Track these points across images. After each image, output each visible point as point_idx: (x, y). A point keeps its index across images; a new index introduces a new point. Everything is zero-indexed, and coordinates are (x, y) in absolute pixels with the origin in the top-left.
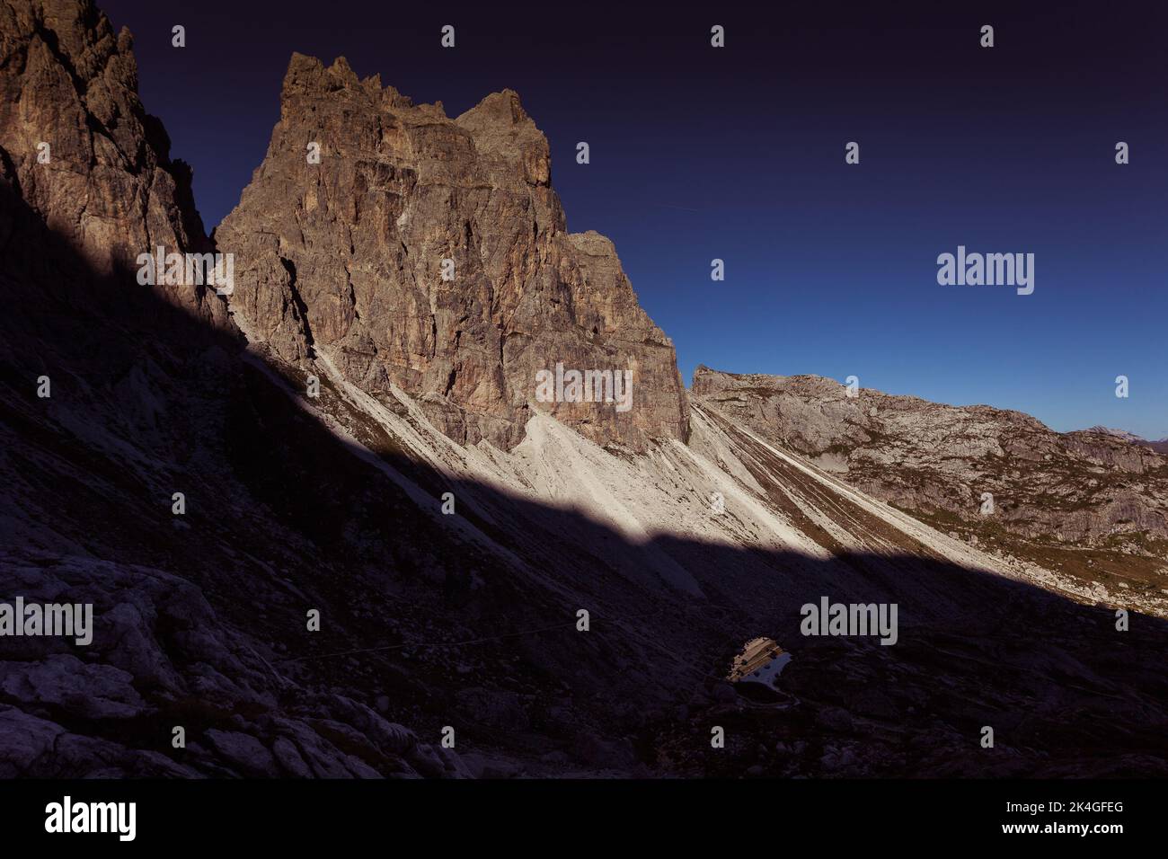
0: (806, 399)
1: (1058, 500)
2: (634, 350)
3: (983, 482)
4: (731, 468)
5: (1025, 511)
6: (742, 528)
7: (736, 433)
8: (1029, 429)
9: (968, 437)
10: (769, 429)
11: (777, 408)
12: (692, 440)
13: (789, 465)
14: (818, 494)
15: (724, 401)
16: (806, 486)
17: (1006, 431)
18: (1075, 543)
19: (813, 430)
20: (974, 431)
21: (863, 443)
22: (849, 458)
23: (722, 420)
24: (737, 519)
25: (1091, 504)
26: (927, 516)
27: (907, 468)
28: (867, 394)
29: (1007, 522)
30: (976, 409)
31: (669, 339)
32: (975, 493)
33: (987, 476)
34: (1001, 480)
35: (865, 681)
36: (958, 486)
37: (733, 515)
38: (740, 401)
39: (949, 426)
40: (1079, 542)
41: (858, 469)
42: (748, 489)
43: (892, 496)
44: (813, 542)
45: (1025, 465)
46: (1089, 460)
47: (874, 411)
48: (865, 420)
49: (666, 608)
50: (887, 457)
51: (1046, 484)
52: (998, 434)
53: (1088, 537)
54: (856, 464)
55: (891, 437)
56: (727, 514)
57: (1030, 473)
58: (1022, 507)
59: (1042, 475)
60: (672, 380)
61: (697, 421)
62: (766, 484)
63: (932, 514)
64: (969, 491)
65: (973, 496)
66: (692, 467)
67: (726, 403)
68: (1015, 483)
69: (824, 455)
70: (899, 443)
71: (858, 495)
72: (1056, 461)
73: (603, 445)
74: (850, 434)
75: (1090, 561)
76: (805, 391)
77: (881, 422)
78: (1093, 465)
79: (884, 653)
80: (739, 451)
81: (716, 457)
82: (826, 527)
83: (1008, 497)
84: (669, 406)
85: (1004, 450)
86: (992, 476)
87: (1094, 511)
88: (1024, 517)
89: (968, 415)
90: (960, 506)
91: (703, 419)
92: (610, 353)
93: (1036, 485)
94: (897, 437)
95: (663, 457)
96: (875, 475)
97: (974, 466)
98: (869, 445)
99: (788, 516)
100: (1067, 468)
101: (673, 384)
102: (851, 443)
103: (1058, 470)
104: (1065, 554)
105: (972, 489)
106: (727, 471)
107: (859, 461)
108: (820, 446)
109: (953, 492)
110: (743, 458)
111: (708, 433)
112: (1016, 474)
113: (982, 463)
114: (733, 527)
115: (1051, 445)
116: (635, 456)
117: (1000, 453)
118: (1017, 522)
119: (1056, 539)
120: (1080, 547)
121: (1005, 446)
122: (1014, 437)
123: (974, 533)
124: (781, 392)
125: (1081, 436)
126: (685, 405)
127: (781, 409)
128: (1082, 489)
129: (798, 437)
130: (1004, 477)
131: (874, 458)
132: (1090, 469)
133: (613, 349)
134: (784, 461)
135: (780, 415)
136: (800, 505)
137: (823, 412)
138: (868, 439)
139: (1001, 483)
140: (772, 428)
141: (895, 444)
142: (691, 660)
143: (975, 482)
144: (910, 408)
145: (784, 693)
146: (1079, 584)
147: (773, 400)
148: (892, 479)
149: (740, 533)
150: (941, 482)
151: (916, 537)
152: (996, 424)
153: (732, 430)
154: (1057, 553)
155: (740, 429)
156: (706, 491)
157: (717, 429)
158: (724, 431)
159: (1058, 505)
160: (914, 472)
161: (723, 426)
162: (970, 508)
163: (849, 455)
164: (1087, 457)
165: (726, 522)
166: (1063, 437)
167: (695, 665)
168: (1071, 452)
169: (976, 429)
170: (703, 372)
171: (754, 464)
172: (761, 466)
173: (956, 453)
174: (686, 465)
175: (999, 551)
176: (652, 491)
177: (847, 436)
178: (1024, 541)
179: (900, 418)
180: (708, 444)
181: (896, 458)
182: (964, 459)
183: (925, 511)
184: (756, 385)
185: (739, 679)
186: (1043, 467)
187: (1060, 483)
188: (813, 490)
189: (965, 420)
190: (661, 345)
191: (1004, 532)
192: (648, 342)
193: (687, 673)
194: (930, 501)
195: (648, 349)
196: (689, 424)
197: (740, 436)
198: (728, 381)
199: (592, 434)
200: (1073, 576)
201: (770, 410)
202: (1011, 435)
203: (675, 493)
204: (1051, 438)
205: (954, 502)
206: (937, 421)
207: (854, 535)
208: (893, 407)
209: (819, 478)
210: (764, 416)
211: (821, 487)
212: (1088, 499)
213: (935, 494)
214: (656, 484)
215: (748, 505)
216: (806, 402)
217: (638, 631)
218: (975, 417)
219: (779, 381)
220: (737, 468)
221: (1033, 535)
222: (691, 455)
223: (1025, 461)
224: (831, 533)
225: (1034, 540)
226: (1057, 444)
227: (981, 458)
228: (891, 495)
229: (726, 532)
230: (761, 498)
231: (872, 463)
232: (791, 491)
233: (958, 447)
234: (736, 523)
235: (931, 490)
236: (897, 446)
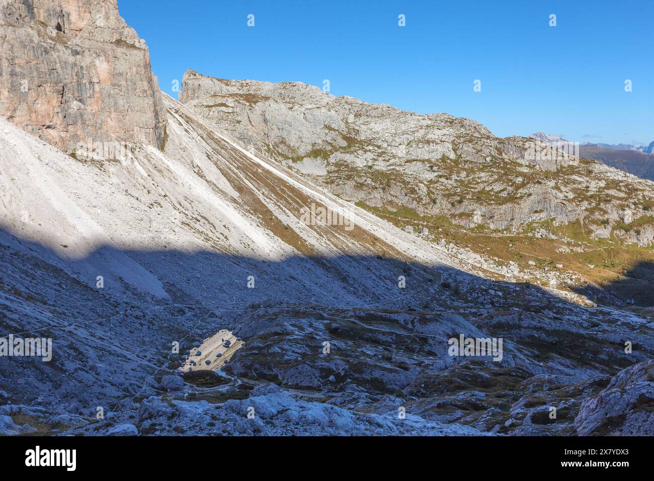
0: (291, 105)
1: (493, 195)
2: (104, 51)
3: (438, 181)
4: (206, 173)
5: (466, 206)
6: (213, 231)
7: (213, 139)
8: (477, 135)
9: (428, 142)
10: (255, 135)
11: (263, 114)
12: (169, 146)
13: (263, 169)
14: (289, 196)
15: (211, 106)
16: (278, 189)
17: (459, 137)
18: (502, 231)
19: (296, 136)
20: (433, 136)
21: (340, 148)
22: (328, 162)
23: (200, 126)
24: (209, 223)
25: (516, 198)
26: (391, 213)
27: (376, 170)
28: (346, 102)
29: (453, 216)
30: (437, 116)
31: (143, 41)
32: (431, 192)
33: (440, 177)
34: (451, 179)
35: (300, 359)
36: (417, 186)
37: (204, 218)
38: (227, 106)
39: (413, 132)
40: (505, 230)
41: (334, 171)
42: (223, 193)
43: (363, 196)
44: (280, 240)
45: (470, 166)
46: (518, 161)
47: (351, 119)
48: (343, 126)
49: (126, 311)
50: (360, 161)
51: (485, 182)
52: (452, 139)
53: (512, 225)
54: (333, 168)
55: (366, 142)
56: (199, 218)
57: (474, 172)
58: (466, 202)
59: (483, 174)
60: (145, 84)
61: (174, 127)
62: (240, 189)
63: (395, 210)
64: (425, 190)
65: (429, 194)
66: (165, 173)
67: (214, 109)
68: (461, 181)
69: (305, 159)
70: (371, 148)
71: (327, 196)
72: (494, 163)
73: (70, 152)
74: (329, 139)
75: (511, 245)
76: (292, 98)
77: (357, 128)
78: (521, 165)
79: (321, 333)
80: (215, 157)
81: (192, 162)
82: (293, 226)
83: (455, 194)
84: (142, 111)
85: (456, 153)
86: (444, 176)
87: (519, 204)
88: (467, 211)
89: (429, 122)
90: (418, 203)
91: (180, 124)
92: (76, 53)
93: (478, 183)
94: (369, 142)
95: (136, 163)
96: (349, 177)
97: (431, 167)
98: (345, 150)
99: (258, 218)
100: (502, 168)
101: (146, 88)
102: (330, 148)
103: (495, 170)
104: (494, 240)
105: (428, 188)
106: (202, 176)
107: (336, 165)
108: (302, 152)
109: (413, 191)
110: (219, 163)
111: (185, 139)
112: (463, 174)
113: (437, 165)
114: (204, 230)
115: (492, 148)
116: (106, 163)
117: (452, 156)
118: (461, 215)
119: (489, 228)
120: (506, 234)
121: (457, 150)
122: (465, 141)
123: (427, 226)
124: (267, 98)
125: (514, 141)
126: (161, 110)
127: (266, 116)
128: (511, 186)
129: (282, 142)
130: (454, 177)
131: (349, 161)
132: (519, 169)
133: (79, 49)
134: (259, 166)
135: (265, 121)
136: (271, 206)
137: (305, 118)
138: (344, 144)
139: (451, 182)
140: (258, 134)
141: (368, 148)
142: (145, 356)
143: (431, 182)
144: (383, 115)
145: (229, 377)
146: (500, 264)
147: (259, 107)
148: (363, 181)
149: (210, 235)
150: (404, 182)
151: (372, 232)
152: (451, 130)
153: (210, 136)
154: (488, 240)
155: (218, 135)
156: (180, 196)
157: (194, 135)
158: (202, 137)
159: (493, 200)
160: (382, 174)
161: (200, 132)
162: (425, 204)
163: (327, 159)
164: (517, 159)
165: (197, 226)
166: (501, 142)
167: (149, 361)
168: (506, 154)
169: (435, 135)
170: (192, 76)
171: (230, 169)
172: (236, 170)
173: (417, 157)
174: (160, 171)
175: (443, 240)
176: (121, 198)
177: (327, 142)
178: (465, 231)
179: (373, 124)
180: (184, 150)
181: (368, 162)
182: (423, 161)
183: (390, 208)
184: (244, 91)
185: (190, 369)
186: (484, 168)
187: (496, 180)
188: (284, 192)
189: (427, 126)
190: (133, 46)
191: (451, 224)
192: (119, 42)
193: (138, 369)
194: (394, 199)
195: (120, 51)
196: (165, 130)
197: (217, 142)
198: (218, 86)
199: (57, 140)
200: (496, 258)
201: (256, 117)
202: (462, 140)
203: (146, 199)
204: (492, 142)
205: (413, 199)
206: (404, 127)
207: (318, 233)
208: (368, 114)
209: (291, 181)
210: (250, 122)
211: (292, 189)
212: (515, 194)
213: (398, 194)
214: (126, 191)
215: (220, 208)
216: (291, 108)
217: (92, 335)
218: (436, 124)
219: (267, 87)
220: (213, 173)
221: (472, 226)
222: (165, 161)
223: (471, 162)
224: (297, 231)
225: (472, 230)
226: (496, 148)
227: (437, 160)
228: (361, 195)
229: (196, 235)
230: (234, 201)
231: (347, 166)
232: (263, 194)
233: (419, 151)
234: (208, 226)
235: (396, 190)
236: (370, 151)
